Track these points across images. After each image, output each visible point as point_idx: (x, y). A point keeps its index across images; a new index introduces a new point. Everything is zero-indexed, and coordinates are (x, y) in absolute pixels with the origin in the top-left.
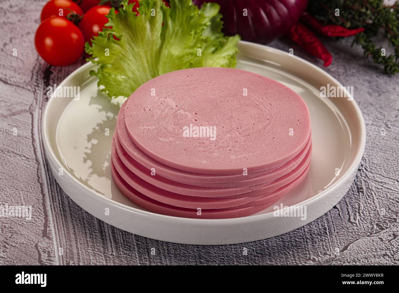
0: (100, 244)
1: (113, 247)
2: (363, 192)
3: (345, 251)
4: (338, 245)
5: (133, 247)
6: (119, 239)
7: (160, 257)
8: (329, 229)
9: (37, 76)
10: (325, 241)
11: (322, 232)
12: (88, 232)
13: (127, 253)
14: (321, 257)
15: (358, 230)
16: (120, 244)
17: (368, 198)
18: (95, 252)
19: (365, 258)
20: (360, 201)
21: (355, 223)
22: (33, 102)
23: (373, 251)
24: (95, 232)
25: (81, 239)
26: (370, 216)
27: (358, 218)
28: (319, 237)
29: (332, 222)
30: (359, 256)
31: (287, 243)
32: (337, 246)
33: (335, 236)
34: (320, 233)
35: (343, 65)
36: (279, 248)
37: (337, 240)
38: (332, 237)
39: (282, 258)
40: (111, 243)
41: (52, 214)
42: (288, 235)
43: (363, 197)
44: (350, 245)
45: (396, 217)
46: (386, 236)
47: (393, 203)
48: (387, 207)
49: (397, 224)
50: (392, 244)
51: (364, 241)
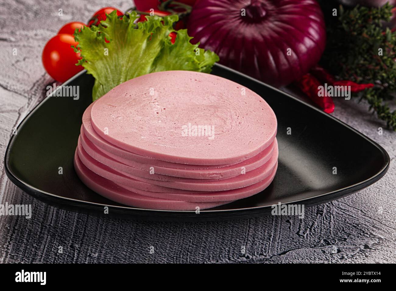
0: (42, 216)
1: (53, 219)
2: (322, 215)
3: (282, 255)
4: (278, 250)
5: (72, 222)
6: (62, 215)
8: (274, 236)
9: (38, 88)
10: (265, 245)
11: (266, 238)
12: (35, 205)
13: (64, 226)
14: (256, 256)
15: (303, 241)
16: (61, 219)
17: (325, 219)
18: (34, 221)
20: (315, 220)
21: (302, 236)
22: (25, 105)
23: (311, 259)
24: (40, 207)
26: (321, 233)
27: (308, 232)
28: (261, 241)
29: (280, 232)
30: (295, 261)
31: (227, 241)
32: (276, 250)
33: (278, 243)
34: (263, 238)
35: (346, 118)
36: (217, 244)
37: (278, 246)
38: (274, 243)
39: (216, 251)
40: (53, 216)
42: (230, 235)
43: (320, 218)
44: (290, 252)
45: (346, 238)
46: (329, 250)
47: (349, 227)
48: (342, 228)
49: (346, 242)
50: (334, 257)
51: (306, 251)
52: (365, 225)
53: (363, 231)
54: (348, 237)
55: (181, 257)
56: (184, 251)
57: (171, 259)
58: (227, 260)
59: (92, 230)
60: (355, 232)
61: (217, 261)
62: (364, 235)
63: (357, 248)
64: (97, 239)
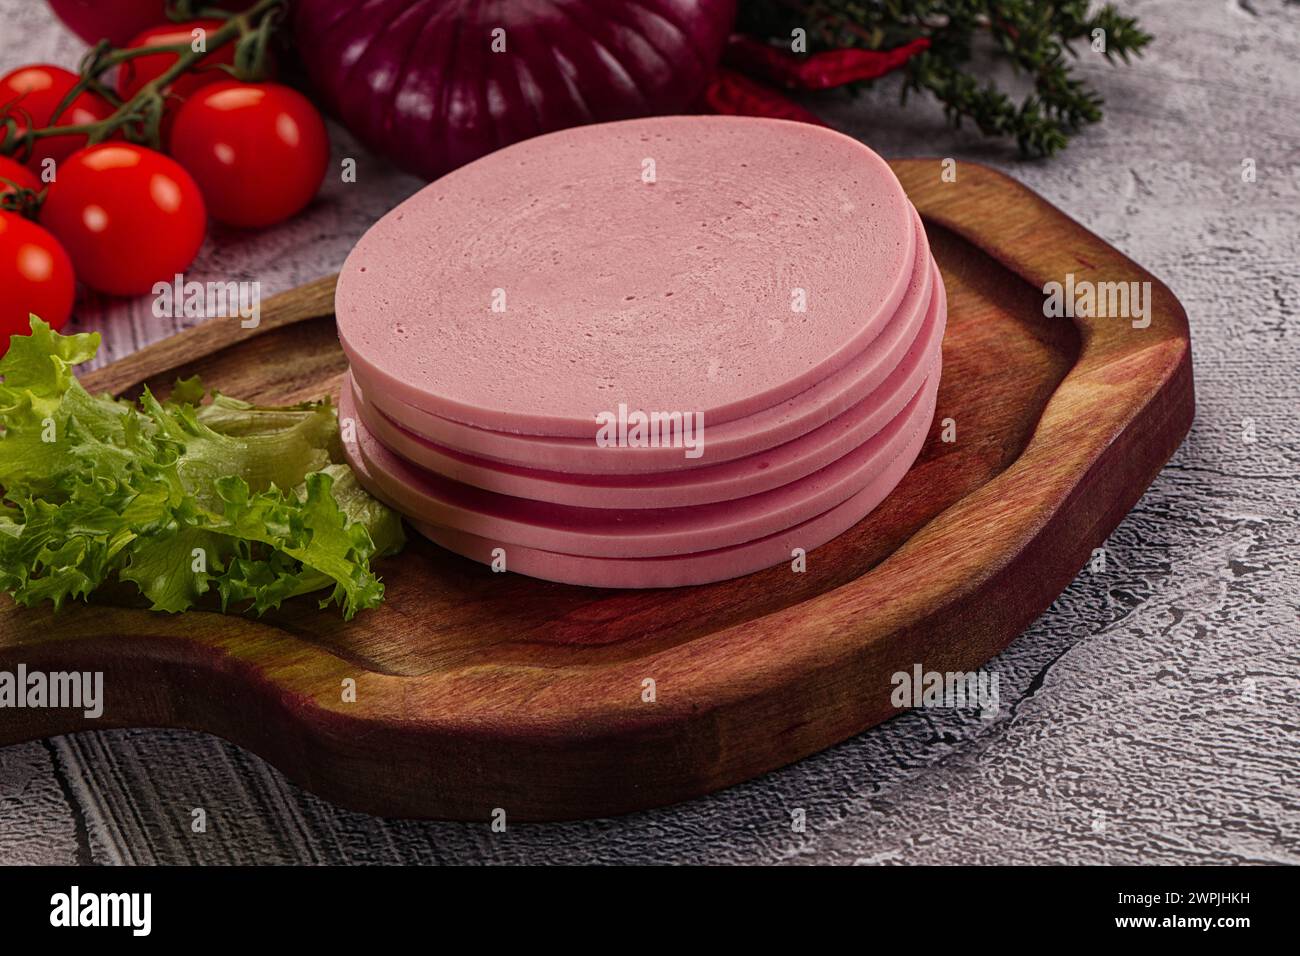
0: (270, 847)
1: (313, 846)
3: (1037, 692)
4: (1012, 679)
5: (376, 832)
6: (326, 818)
7: (468, 841)
12: (224, 820)
13: (361, 855)
14: (969, 724)
15: (1058, 621)
16: (334, 834)
19: (1105, 697)
23: (1122, 673)
24: (244, 818)
25: (205, 848)
30: (1084, 696)
32: (1009, 681)
40: (304, 836)
41: (95, 796)
44: (1050, 671)
45: (1166, 560)
46: (1150, 621)
47: (1148, 522)
48: (1133, 535)
49: (1175, 577)
50: (1176, 638)
51: (1088, 649)
52: (1185, 497)
53: (1192, 519)
54: (1168, 556)
55: (767, 815)
56: (762, 793)
57: (744, 835)
58: (899, 771)
59: (452, 835)
60: (1175, 533)
61: (877, 788)
62: (1205, 532)
63: (1217, 582)
64: (486, 858)
